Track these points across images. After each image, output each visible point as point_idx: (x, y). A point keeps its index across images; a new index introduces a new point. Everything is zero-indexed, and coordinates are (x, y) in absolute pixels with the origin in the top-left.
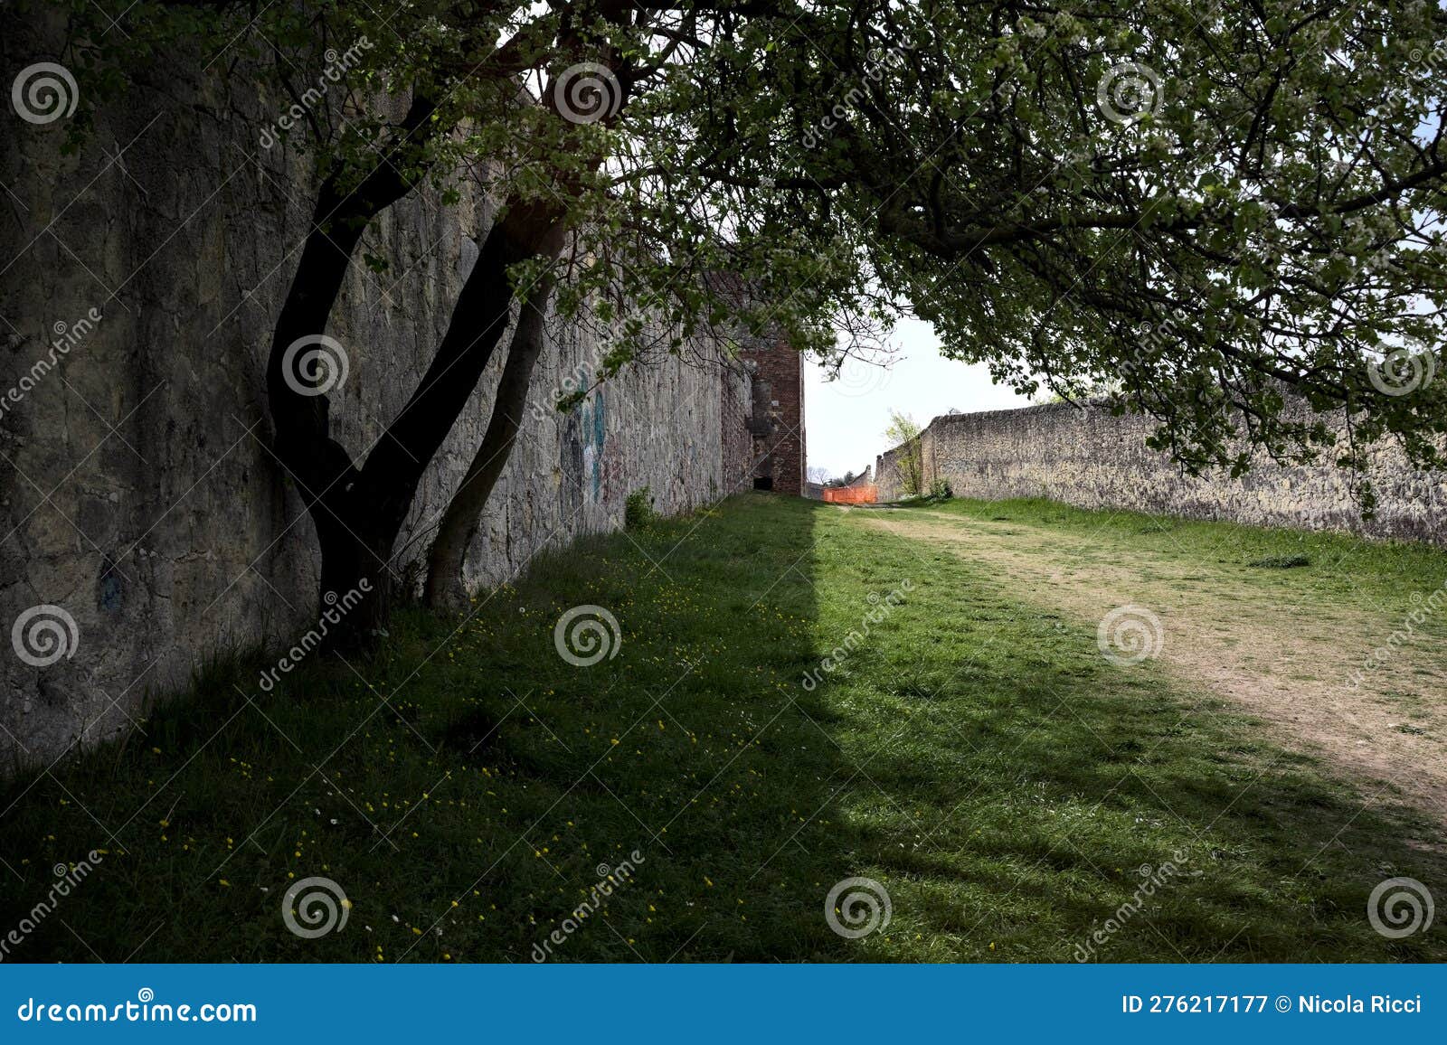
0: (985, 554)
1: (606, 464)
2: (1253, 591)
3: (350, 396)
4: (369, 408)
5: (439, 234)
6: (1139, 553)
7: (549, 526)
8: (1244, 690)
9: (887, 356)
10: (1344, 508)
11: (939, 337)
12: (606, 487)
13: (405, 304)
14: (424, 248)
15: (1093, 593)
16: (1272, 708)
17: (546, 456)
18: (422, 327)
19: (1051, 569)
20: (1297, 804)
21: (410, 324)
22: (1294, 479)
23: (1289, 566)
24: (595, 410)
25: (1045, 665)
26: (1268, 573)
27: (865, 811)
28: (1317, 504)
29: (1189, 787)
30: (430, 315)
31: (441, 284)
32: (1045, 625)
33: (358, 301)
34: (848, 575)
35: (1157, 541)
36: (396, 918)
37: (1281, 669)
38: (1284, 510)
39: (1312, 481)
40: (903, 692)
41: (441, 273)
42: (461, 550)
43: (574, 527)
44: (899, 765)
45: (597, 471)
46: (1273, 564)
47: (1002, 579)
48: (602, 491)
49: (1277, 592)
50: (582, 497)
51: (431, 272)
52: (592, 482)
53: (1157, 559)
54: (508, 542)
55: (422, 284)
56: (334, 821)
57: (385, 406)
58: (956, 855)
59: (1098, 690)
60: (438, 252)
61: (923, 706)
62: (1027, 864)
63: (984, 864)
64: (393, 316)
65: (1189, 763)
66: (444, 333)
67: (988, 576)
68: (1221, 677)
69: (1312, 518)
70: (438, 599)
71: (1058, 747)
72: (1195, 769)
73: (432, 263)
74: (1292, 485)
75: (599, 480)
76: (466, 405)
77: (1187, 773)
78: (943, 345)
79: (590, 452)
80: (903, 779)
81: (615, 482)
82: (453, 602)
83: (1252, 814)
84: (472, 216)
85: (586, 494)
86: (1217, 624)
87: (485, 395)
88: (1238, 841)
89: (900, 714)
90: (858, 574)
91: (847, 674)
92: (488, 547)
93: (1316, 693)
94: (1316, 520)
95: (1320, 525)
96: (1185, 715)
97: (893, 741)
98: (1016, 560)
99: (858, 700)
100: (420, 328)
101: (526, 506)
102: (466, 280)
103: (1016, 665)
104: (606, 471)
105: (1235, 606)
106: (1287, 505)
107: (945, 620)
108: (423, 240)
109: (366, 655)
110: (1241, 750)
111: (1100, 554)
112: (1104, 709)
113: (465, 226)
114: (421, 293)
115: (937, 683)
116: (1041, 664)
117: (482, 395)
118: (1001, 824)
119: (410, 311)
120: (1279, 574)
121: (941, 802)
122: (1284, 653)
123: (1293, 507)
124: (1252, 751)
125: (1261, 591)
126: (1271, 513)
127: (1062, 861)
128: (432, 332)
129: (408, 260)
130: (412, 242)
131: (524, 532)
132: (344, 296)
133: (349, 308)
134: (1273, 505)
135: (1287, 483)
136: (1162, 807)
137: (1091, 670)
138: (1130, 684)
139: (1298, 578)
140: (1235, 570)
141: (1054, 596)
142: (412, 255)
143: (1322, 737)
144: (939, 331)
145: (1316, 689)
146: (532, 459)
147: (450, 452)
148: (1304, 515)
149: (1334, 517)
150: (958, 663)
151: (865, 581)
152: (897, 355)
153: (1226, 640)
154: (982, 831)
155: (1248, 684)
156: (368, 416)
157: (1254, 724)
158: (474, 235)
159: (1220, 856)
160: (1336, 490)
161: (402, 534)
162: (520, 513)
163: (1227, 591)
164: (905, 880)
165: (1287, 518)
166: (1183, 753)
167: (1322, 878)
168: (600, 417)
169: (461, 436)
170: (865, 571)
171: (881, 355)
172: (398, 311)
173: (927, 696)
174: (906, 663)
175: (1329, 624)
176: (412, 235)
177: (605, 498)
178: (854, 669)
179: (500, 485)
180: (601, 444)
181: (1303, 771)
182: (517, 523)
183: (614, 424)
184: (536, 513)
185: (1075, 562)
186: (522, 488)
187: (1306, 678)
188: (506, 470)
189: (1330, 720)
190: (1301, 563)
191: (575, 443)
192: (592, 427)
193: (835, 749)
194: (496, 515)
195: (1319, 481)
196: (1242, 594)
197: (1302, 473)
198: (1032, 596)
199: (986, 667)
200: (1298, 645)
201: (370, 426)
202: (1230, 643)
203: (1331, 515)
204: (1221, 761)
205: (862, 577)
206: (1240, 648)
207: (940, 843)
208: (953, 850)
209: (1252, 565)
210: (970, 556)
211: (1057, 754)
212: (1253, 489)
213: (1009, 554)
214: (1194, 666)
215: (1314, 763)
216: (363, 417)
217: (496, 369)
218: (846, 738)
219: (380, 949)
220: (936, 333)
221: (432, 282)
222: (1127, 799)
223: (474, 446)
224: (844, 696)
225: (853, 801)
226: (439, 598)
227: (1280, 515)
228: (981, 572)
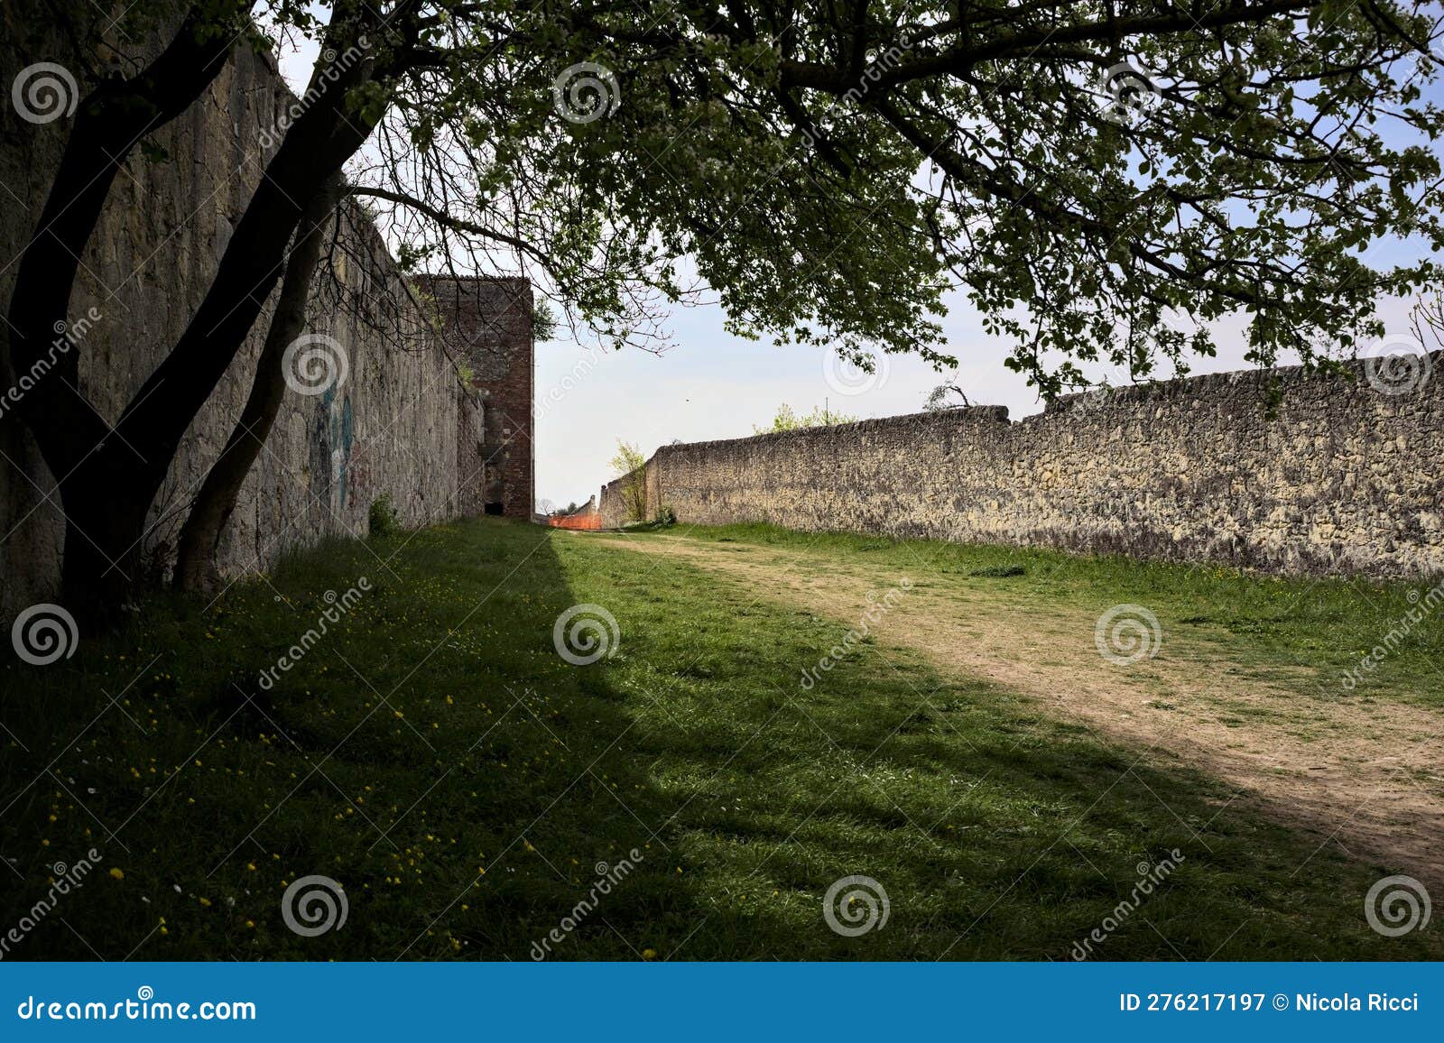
0: (722, 565)
1: (352, 470)
2: (979, 595)
3: (98, 359)
4: (118, 375)
5: (194, 207)
6: (866, 565)
7: (298, 526)
8: (1001, 674)
9: (660, 343)
10: (1048, 526)
11: (726, 310)
12: (352, 493)
13: (157, 273)
14: (179, 218)
15: (834, 596)
16: (1034, 688)
17: (295, 455)
18: (175, 300)
19: (789, 577)
20: (1093, 766)
21: (162, 294)
22: (1002, 500)
23: (1007, 575)
24: (343, 414)
25: (814, 651)
26: (989, 581)
27: (675, 779)
28: (1023, 523)
29: (988, 753)
30: (183, 289)
31: (195, 258)
32: (802, 620)
33: (108, 260)
34: (598, 579)
35: (880, 556)
36: (178, 888)
37: (1029, 657)
38: (992, 529)
39: (1019, 502)
40: (682, 672)
41: (195, 247)
42: (216, 532)
43: (321, 529)
44: (697, 735)
45: (344, 476)
46: (993, 573)
47: (747, 585)
48: (348, 497)
49: (1004, 596)
50: (329, 500)
51: (185, 244)
52: (339, 486)
53: (884, 570)
54: (257, 537)
55: (176, 255)
56: (91, 791)
57: (135, 376)
58: (782, 817)
59: (870, 673)
60: (193, 225)
61: (704, 686)
62: (857, 824)
63: (811, 825)
64: (145, 283)
65: (978, 733)
66: (197, 309)
67: (732, 581)
68: (978, 663)
69: (1018, 536)
70: (190, 585)
71: (848, 721)
72: (986, 738)
73: (187, 236)
74: (1000, 506)
75: (345, 485)
76: (217, 387)
77: (981, 741)
78: (728, 319)
79: (337, 455)
80: (707, 748)
81: (360, 489)
82: (207, 586)
83: (1056, 776)
84: (227, 194)
85: (333, 499)
86: (959, 621)
87: (236, 382)
88: (1056, 798)
89: (686, 693)
90: (608, 578)
91: (623, 657)
92: (237, 541)
93: (1070, 676)
94: (1022, 538)
95: (1026, 542)
96: (957, 694)
97: (684, 716)
98: (754, 570)
99: (642, 681)
100: (172, 300)
101: (275, 502)
102: (220, 258)
103: (785, 652)
104: (352, 477)
105: (970, 607)
106: (995, 523)
107: (707, 613)
108: (177, 205)
109: (116, 632)
110: (1022, 721)
111: (831, 566)
112: (881, 690)
113: (220, 206)
114: (175, 264)
115: (715, 664)
116: (810, 650)
117: (234, 382)
118: (816, 787)
119: (163, 280)
120: (1002, 582)
121: (750, 770)
122: (1027, 644)
123: (1000, 526)
124: (1032, 723)
125: (987, 594)
126: (980, 532)
127: (892, 820)
128: (185, 308)
129: (161, 227)
130: (166, 209)
131: (274, 529)
132: (94, 252)
133: (99, 267)
134: (982, 525)
135: (995, 504)
136: (969, 771)
137: (858, 656)
138: (898, 668)
139: (1017, 584)
140: (959, 578)
141: (798, 597)
142: (166, 223)
143: (1087, 711)
144: (726, 304)
145: (1068, 673)
146: (283, 453)
147: (201, 435)
148: (1011, 533)
149: (1039, 535)
150: (729, 648)
151: (616, 584)
152: (668, 343)
153: (970, 633)
154: (801, 795)
155: (1004, 669)
156: (117, 385)
157: (1024, 701)
158: (230, 215)
159: (1041, 813)
160: (1041, 509)
161: (151, 515)
162: (269, 509)
163: (957, 595)
164: (734, 842)
165: (995, 537)
166: (969, 725)
167: (1146, 830)
168: (347, 423)
169: (213, 420)
170: (614, 576)
171: (653, 343)
172: (149, 276)
173: (707, 676)
174: (679, 649)
175: (1059, 620)
176: (167, 201)
177: (351, 504)
178: (629, 653)
179: (250, 476)
180: (347, 449)
181: (1085, 739)
182: (267, 518)
183: (360, 431)
184: (285, 510)
185: (810, 572)
186: (272, 484)
187: (1056, 664)
188: (257, 463)
189: (1088, 697)
190: (1018, 572)
191: (323, 444)
192: (340, 432)
193: (629, 721)
194: (247, 509)
195: (1025, 502)
196: (971, 597)
197: (1009, 494)
198: (777, 598)
199: (757, 653)
200: (1038, 637)
201: (119, 395)
202: (977, 636)
203: (1035, 532)
204: (1008, 731)
205: (614, 581)
206: (987, 640)
207: (760, 808)
208: (777, 813)
209: (973, 575)
210: (709, 567)
211: (851, 727)
212: (963, 510)
213: (745, 566)
214: (950, 654)
215: (1092, 733)
216: (112, 384)
217: (248, 356)
218: (639, 715)
219: (163, 921)
220: (723, 306)
221: (186, 255)
222: (933, 765)
223: (226, 433)
224: (624, 677)
225: (659, 772)
226: (191, 581)
227: (989, 534)
228: (724, 579)
